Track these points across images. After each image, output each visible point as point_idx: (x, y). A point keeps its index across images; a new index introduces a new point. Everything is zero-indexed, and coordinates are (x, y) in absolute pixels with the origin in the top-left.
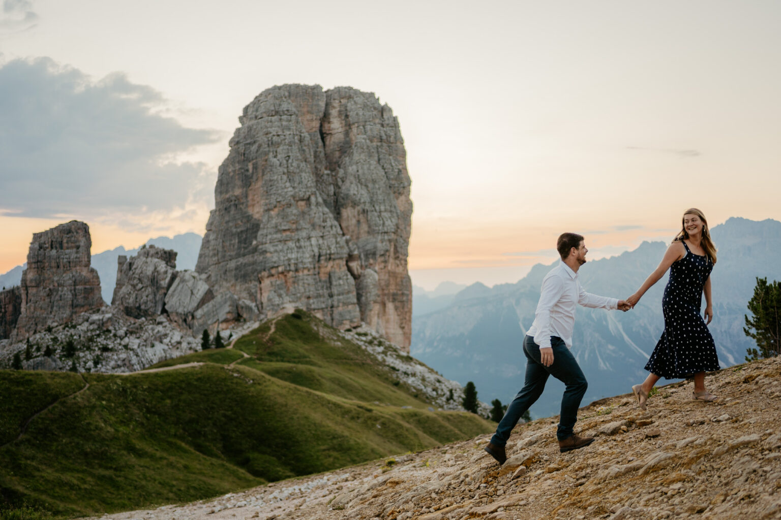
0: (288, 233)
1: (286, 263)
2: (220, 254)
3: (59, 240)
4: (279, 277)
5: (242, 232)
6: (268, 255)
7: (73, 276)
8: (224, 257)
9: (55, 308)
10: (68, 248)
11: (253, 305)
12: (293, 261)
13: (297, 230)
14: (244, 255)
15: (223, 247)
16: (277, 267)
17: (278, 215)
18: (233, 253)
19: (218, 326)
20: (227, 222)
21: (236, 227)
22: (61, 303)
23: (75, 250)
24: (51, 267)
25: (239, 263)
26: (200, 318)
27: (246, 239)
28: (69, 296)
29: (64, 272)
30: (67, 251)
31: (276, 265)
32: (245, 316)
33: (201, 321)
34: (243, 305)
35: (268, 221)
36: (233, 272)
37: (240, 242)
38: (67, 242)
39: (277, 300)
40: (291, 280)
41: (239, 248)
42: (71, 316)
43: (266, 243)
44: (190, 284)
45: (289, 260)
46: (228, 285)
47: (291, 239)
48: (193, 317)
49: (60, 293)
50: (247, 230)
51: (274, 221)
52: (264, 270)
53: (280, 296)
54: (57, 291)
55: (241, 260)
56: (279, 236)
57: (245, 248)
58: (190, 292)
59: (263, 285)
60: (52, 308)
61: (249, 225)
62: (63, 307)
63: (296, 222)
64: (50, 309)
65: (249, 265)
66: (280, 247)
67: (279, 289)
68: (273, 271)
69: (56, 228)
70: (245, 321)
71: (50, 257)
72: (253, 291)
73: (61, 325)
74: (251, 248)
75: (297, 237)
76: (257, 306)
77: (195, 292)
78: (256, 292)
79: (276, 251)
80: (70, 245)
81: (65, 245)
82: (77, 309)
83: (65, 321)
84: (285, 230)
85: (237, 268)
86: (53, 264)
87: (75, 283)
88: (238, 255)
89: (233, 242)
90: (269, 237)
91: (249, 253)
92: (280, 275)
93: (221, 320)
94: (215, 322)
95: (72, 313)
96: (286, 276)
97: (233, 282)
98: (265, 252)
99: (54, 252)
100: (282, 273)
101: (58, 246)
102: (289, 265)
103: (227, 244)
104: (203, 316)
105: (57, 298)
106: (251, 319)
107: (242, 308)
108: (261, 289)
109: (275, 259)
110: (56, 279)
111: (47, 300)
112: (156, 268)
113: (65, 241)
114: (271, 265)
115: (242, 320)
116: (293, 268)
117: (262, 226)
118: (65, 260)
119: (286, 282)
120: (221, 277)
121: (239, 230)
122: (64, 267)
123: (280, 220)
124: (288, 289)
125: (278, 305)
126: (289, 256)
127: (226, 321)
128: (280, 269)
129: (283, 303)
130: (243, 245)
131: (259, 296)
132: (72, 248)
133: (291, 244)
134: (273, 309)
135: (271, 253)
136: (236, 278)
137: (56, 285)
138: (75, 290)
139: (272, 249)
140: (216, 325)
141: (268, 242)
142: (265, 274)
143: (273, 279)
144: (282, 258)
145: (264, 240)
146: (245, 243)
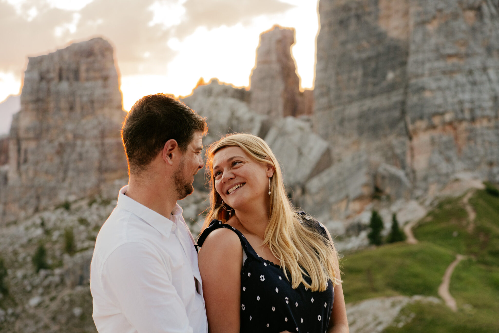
0: (454, 60)
1: (457, 107)
2: (332, 95)
3: (73, 66)
4: (444, 130)
5: (369, 59)
6: (427, 94)
7: (100, 123)
8: (338, 97)
9: (71, 173)
10: (88, 79)
11: (401, 173)
12: (467, 106)
13: (468, 55)
14: (373, 95)
15: (337, 82)
16: (442, 114)
17: (439, 31)
18: (354, 92)
19: (347, 207)
20: (344, 43)
21: (359, 51)
22: (81, 165)
23: (100, 83)
24: (59, 109)
25: (365, 108)
26: (317, 193)
27: (375, 70)
28: (95, 154)
29: (83, 116)
30: (88, 84)
31: (441, 110)
32: (388, 190)
33: (318, 198)
34: (385, 173)
35: (424, 40)
36: (355, 123)
37: (365, 75)
38: (87, 70)
39: (444, 167)
40: (464, 136)
41: (364, 84)
42: (98, 186)
43: (422, 75)
44: (296, 138)
45: (461, 102)
46: (347, 141)
47: (460, 70)
48: (304, 191)
49: (78, 149)
50: (378, 56)
51: (433, 41)
52: (421, 118)
53: (448, 160)
54: (74, 146)
55: (369, 104)
56: (441, 64)
57: (375, 84)
58: (295, 152)
59: (416, 142)
60: (66, 172)
61: (381, 49)
62: (86, 171)
63: (465, 44)
64: (61, 175)
65: (383, 110)
66: (445, 82)
67: (448, 148)
68: (436, 120)
69: (67, 49)
70: (389, 198)
71: (58, 93)
72: (398, 151)
73: (82, 199)
74: (384, 84)
75: (467, 67)
76: (407, 175)
77: (305, 151)
78: (404, 153)
79: (439, 89)
80: (92, 74)
81: (83, 75)
82: (107, 176)
83: (89, 193)
84: (450, 56)
85: (362, 116)
86: (64, 104)
87: (103, 135)
88: (363, 96)
89: (354, 74)
90: (428, 66)
91: (382, 92)
92: (448, 128)
93: (352, 196)
94: (342, 200)
95: (101, 181)
96: (455, 129)
97: (355, 137)
98: (422, 89)
99: (64, 86)
100: (450, 123)
101: (71, 76)
102: (462, 111)
103: (344, 77)
104: (322, 189)
105: (74, 156)
106: (398, 196)
107: (383, 178)
108: (412, 149)
109: (439, 100)
110: (70, 126)
111: (57, 160)
112: (233, 113)
113: (83, 68)
114: (433, 110)
115: (384, 197)
116: (467, 115)
117: (413, 47)
118: (85, 99)
119: (456, 138)
120: (334, 129)
121: (364, 55)
122: (82, 108)
123: (442, 40)
124: (460, 150)
125: (447, 175)
126: (461, 96)
127: (360, 198)
128: (448, 117)
129: (454, 172)
130: (371, 80)
131: (408, 160)
132: (95, 79)
133: (461, 78)
134: (438, 182)
135: (432, 91)
136: (361, 131)
137: (70, 136)
138: (103, 144)
139: (433, 85)
140: (343, 205)
141: (427, 72)
142: (422, 124)
143: (436, 133)
144: (450, 100)
145: (420, 71)
146: (375, 76)
